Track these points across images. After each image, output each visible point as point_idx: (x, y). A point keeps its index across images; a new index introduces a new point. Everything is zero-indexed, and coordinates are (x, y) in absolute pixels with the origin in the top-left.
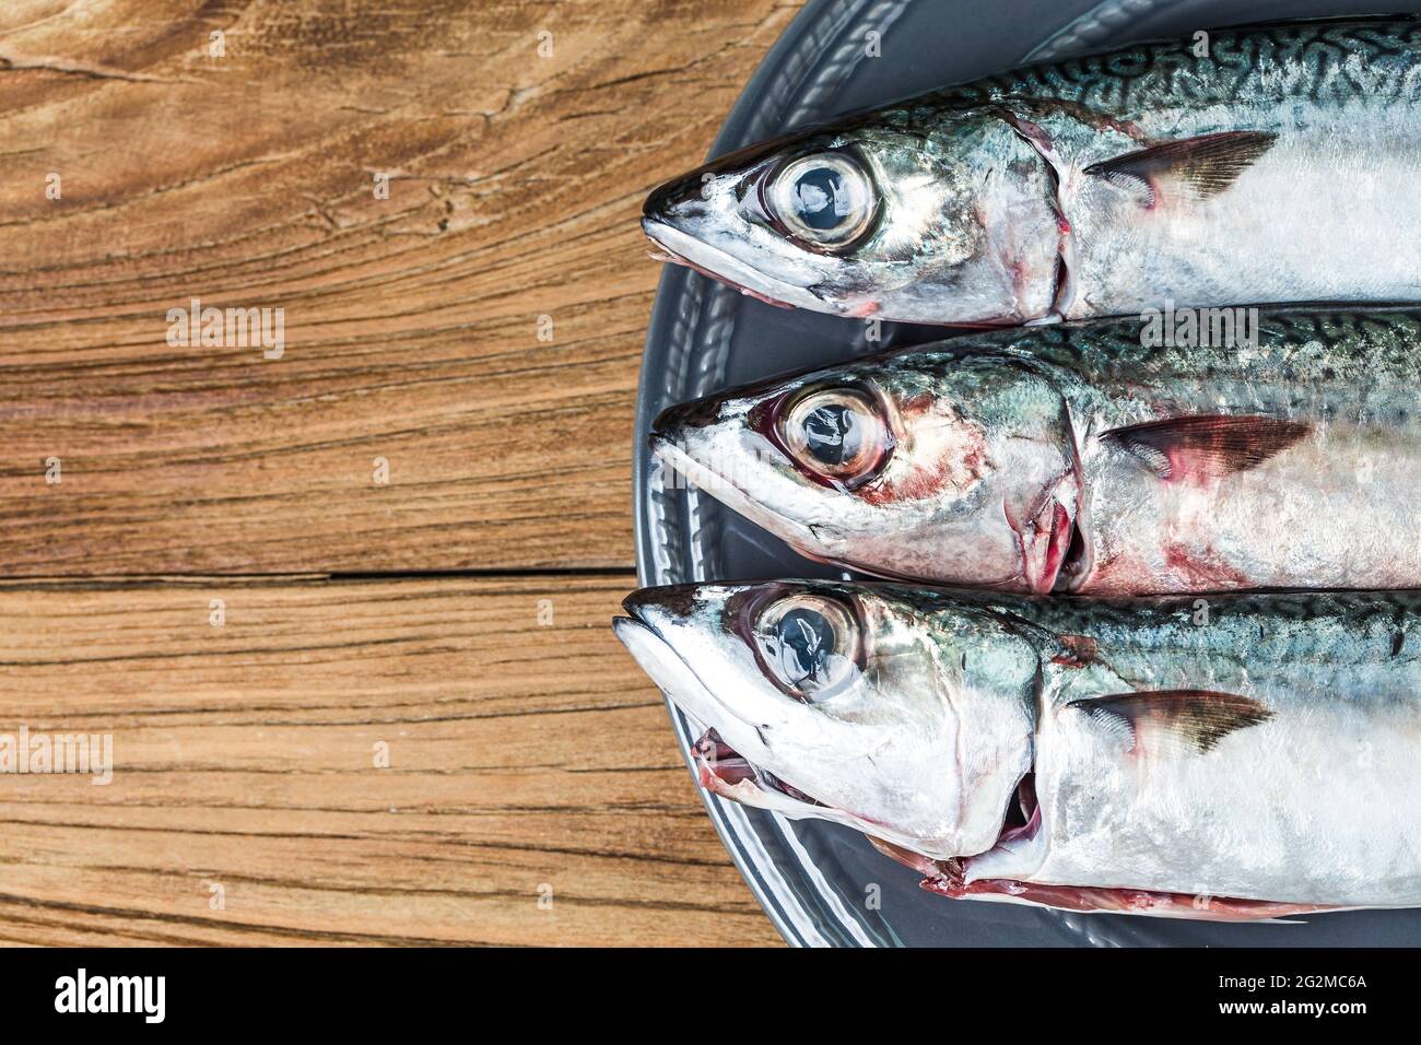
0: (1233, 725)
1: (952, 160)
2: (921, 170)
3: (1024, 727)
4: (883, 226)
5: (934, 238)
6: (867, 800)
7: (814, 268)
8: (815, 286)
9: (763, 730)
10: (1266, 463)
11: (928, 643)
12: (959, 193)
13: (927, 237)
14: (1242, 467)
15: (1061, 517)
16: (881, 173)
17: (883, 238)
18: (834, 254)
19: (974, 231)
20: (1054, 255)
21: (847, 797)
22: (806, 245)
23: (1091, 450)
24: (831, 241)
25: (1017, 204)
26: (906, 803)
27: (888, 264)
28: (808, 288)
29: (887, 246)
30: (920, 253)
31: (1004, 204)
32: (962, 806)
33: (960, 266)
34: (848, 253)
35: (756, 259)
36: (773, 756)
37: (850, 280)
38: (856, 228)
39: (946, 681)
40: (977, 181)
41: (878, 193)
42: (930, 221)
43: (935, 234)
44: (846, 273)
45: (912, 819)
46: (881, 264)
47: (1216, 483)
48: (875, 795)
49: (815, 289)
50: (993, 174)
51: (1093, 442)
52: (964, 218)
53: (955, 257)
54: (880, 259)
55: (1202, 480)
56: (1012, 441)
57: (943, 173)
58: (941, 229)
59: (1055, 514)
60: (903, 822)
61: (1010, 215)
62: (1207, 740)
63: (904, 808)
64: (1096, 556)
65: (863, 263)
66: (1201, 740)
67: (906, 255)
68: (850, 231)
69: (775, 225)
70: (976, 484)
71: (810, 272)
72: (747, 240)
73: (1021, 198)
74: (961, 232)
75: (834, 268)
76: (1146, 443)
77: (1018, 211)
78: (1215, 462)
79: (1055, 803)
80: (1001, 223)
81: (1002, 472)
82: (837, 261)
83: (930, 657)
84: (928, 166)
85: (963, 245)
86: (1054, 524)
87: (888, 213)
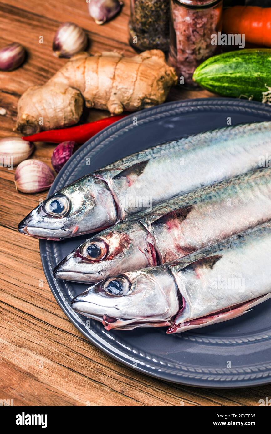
0: (215, 261)
1: (82, 186)
2: (76, 190)
3: (172, 279)
4: (72, 206)
5: (85, 204)
6: (146, 311)
7: (61, 222)
8: (63, 227)
9: (116, 307)
10: (188, 217)
11: (143, 273)
12: (86, 192)
13: (83, 204)
14: (183, 220)
15: (151, 245)
16: (67, 195)
17: (73, 209)
18: (64, 217)
19: (93, 199)
20: (112, 200)
21: (142, 312)
22: (57, 218)
23: (150, 229)
24: (62, 215)
25: (99, 190)
26: (155, 307)
27: (77, 214)
28: (61, 229)
29: (75, 210)
30: (83, 209)
31: (97, 191)
32: (168, 301)
33: (93, 209)
34: (67, 215)
35: (47, 226)
36: (121, 311)
37: (70, 222)
38: (67, 209)
39: (151, 277)
40: (89, 189)
41: (68, 199)
42: (82, 201)
43: (85, 203)
44: (68, 220)
45: (159, 310)
46: (75, 215)
47: (179, 226)
48: (148, 309)
49: (63, 228)
50: (92, 186)
51: (150, 227)
52: (89, 197)
53: (90, 207)
54: (75, 214)
55: (176, 226)
56: (133, 233)
57: (81, 189)
58: (85, 201)
59: (150, 246)
60: (156, 312)
61: (99, 193)
62: (212, 267)
63: (156, 308)
64: (162, 255)
65: (71, 217)
66: (210, 267)
67: (80, 211)
68: (66, 211)
69: (49, 216)
70: (130, 245)
71: (60, 224)
72: (44, 222)
73: (100, 189)
74: (90, 201)
75: (65, 220)
76: (161, 222)
77: (101, 192)
78: (177, 221)
79: (187, 294)
80: (98, 196)
81: (134, 240)
82: (65, 218)
83: (145, 275)
84: (77, 189)
85: (92, 204)
86: (150, 248)
87: (72, 203)
